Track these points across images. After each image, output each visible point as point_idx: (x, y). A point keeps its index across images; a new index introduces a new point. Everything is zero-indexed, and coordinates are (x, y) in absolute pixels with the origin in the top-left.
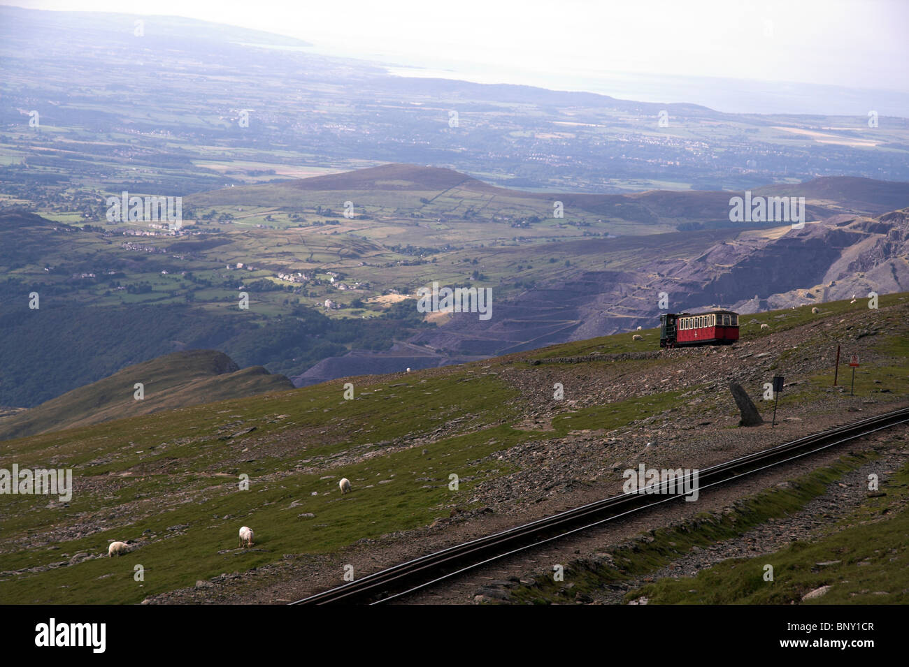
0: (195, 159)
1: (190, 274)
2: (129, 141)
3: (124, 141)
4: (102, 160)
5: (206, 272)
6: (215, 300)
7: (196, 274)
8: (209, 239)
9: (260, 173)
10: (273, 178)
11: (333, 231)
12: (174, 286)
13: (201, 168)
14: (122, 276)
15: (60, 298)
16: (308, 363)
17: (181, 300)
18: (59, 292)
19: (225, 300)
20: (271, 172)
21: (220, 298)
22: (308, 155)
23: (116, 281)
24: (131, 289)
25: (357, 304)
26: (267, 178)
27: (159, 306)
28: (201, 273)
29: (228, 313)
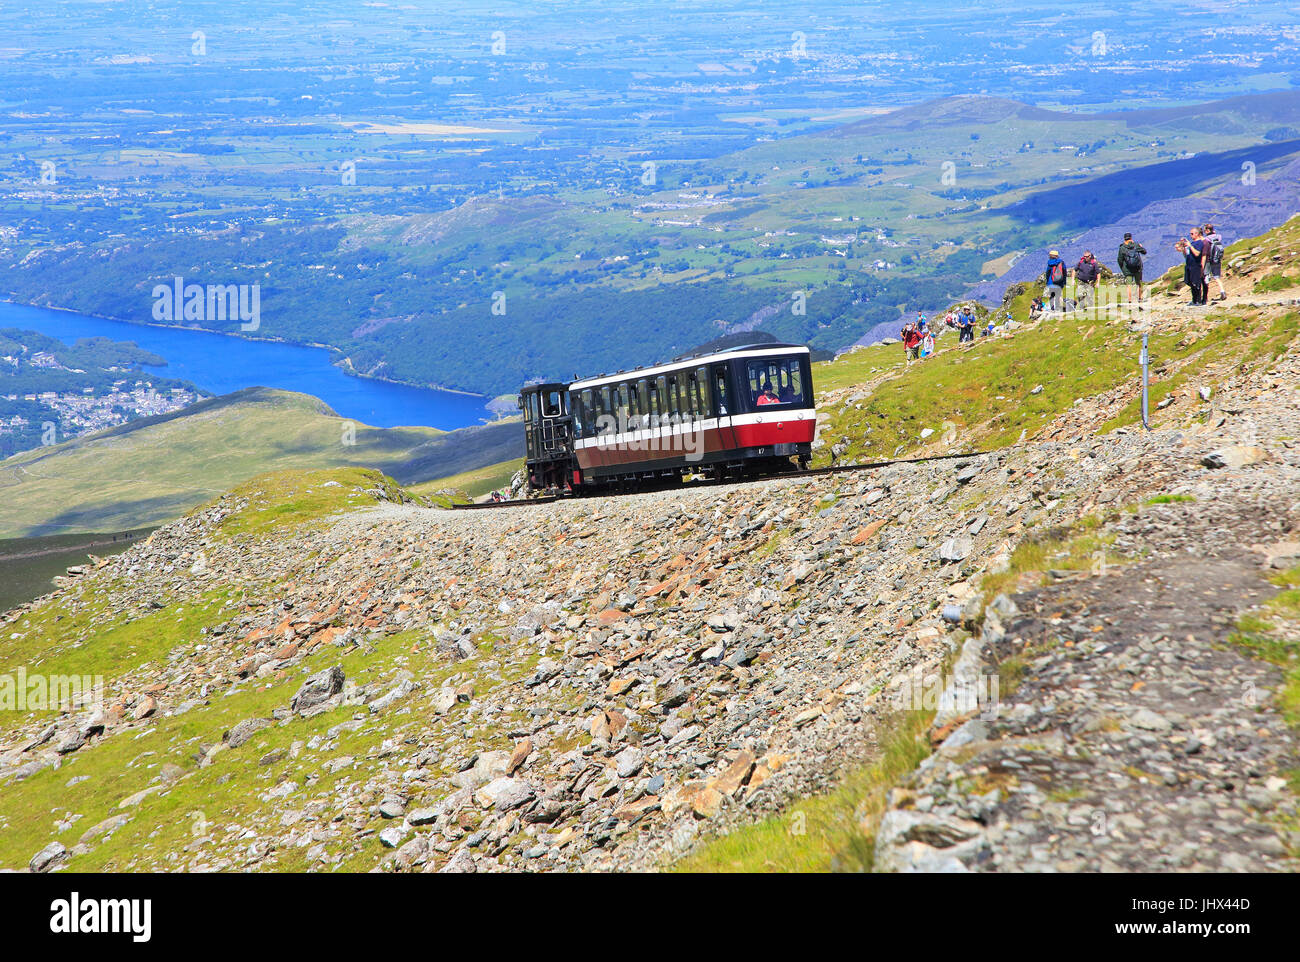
0: (720, 112)
1: (727, 246)
2: (648, 100)
3: (642, 101)
4: (620, 126)
5: (743, 242)
6: (756, 272)
7: (734, 245)
8: (744, 206)
9: (793, 120)
10: (807, 124)
11: (877, 181)
12: (713, 261)
13: (728, 123)
14: (657, 254)
15: (593, 286)
16: (859, 331)
17: (721, 275)
18: (592, 279)
19: (767, 270)
20: (805, 120)
21: (762, 270)
22: (845, 94)
23: (650, 261)
24: (666, 269)
25: (907, 261)
26: (801, 126)
27: (698, 284)
28: (739, 243)
29: (769, 285)
